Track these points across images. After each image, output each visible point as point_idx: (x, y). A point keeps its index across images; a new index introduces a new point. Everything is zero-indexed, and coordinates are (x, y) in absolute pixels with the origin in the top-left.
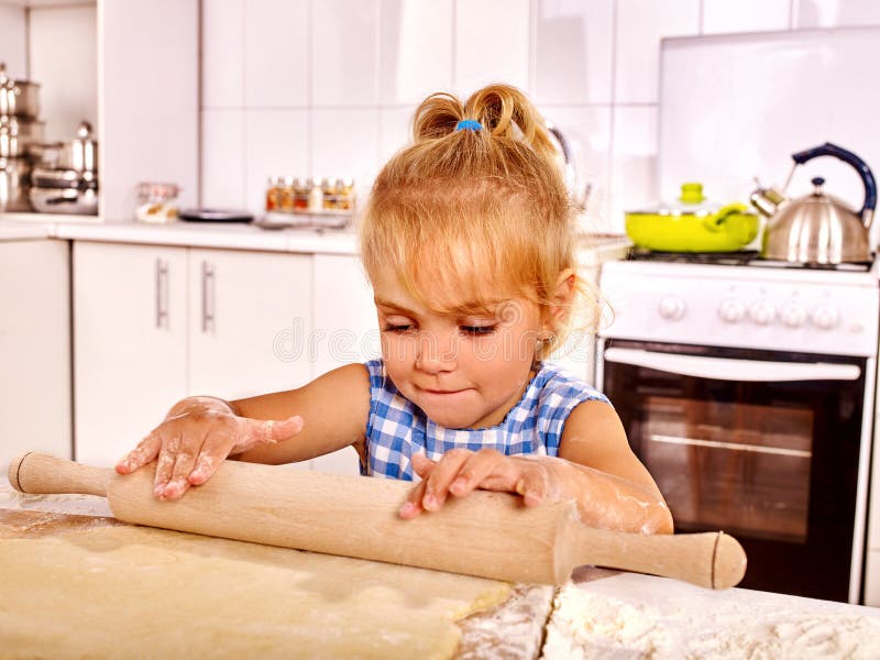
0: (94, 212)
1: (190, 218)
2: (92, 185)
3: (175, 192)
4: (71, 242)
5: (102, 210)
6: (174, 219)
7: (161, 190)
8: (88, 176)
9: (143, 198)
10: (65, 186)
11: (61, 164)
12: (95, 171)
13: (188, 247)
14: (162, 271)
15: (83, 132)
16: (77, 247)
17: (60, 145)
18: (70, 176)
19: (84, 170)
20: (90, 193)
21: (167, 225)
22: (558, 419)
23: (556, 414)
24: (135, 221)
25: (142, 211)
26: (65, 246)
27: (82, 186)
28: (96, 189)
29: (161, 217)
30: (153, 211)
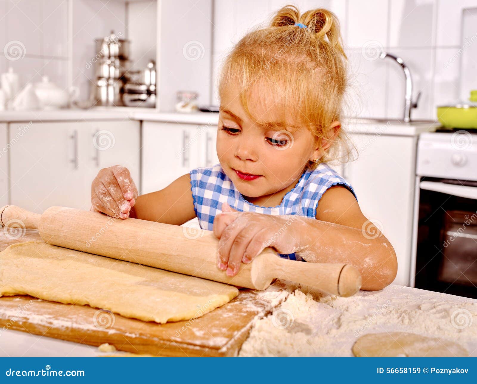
0: (154, 106)
1: (205, 111)
2: (154, 92)
3: (195, 96)
4: (141, 122)
5: (158, 105)
6: (194, 111)
7: (189, 95)
8: (152, 88)
9: (179, 99)
10: (140, 93)
11: (140, 82)
12: (155, 85)
13: (200, 124)
14: (186, 137)
15: (151, 65)
16: (145, 125)
17: (138, 72)
18: (143, 88)
19: (151, 85)
20: (153, 97)
21: (191, 113)
22: (315, 199)
23: (314, 196)
24: (175, 111)
25: (179, 106)
26: (138, 124)
27: (149, 93)
28: (155, 94)
29: (188, 109)
30: (184, 106)
